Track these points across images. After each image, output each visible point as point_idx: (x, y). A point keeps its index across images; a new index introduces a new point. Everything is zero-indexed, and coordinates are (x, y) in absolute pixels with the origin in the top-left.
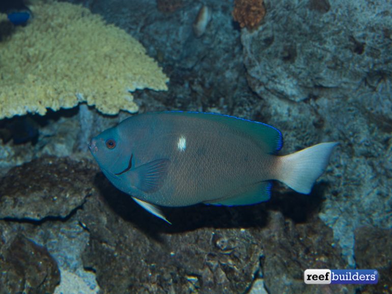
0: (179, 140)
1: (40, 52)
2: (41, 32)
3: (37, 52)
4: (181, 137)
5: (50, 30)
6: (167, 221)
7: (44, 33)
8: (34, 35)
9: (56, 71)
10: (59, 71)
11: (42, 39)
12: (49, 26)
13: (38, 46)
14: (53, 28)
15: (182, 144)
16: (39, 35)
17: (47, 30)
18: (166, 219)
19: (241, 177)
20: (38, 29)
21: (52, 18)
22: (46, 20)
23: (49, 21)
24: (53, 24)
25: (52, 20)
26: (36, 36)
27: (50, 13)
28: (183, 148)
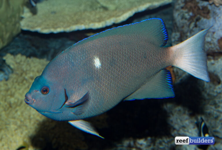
0: (94, 61)
1: (18, 100)
2: (19, 84)
3: (16, 101)
5: (25, 82)
6: (101, 136)
7: (21, 84)
8: (14, 86)
9: (30, 116)
10: (32, 116)
11: (19, 89)
12: (24, 79)
13: (17, 95)
14: (26, 80)
15: (97, 63)
16: (18, 87)
17: (22, 82)
18: (99, 135)
19: (145, 72)
20: (16, 82)
21: (26, 72)
22: (22, 74)
23: (24, 75)
24: (27, 77)
25: (26, 74)
26: (15, 88)
27: (25, 69)
28: (99, 66)
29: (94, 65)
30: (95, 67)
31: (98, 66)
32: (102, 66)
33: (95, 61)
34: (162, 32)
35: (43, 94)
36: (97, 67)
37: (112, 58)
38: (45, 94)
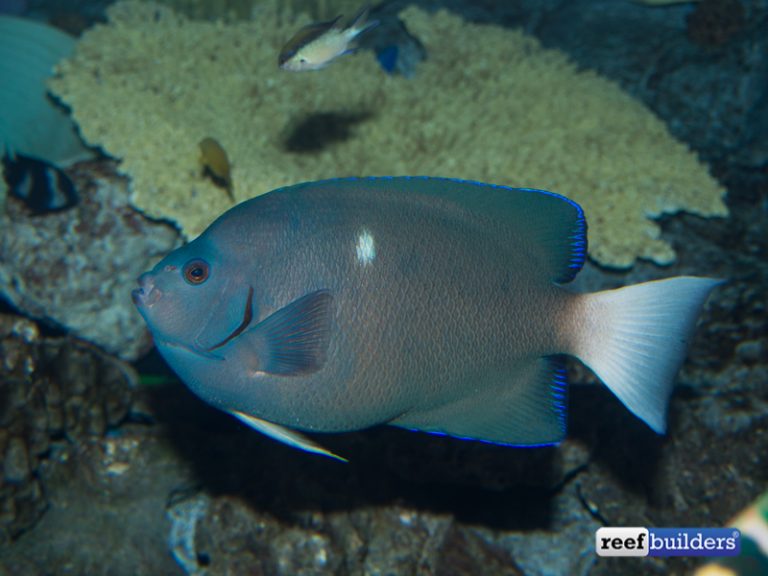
0: (358, 239)
1: (446, 130)
3: (440, 131)
4: (361, 233)
5: (462, 84)
11: (449, 103)
12: (461, 77)
14: (469, 81)
15: (366, 248)
16: (442, 95)
17: (456, 84)
21: (466, 59)
22: (453, 64)
23: (460, 65)
24: (468, 72)
25: (467, 63)
26: (435, 98)
27: (463, 49)
28: (369, 258)
29: (355, 250)
30: (357, 255)
31: (365, 259)
32: (375, 261)
33: (361, 240)
34: (573, 244)
35: (190, 282)
36: (362, 258)
37: (411, 251)
38: (196, 284)
